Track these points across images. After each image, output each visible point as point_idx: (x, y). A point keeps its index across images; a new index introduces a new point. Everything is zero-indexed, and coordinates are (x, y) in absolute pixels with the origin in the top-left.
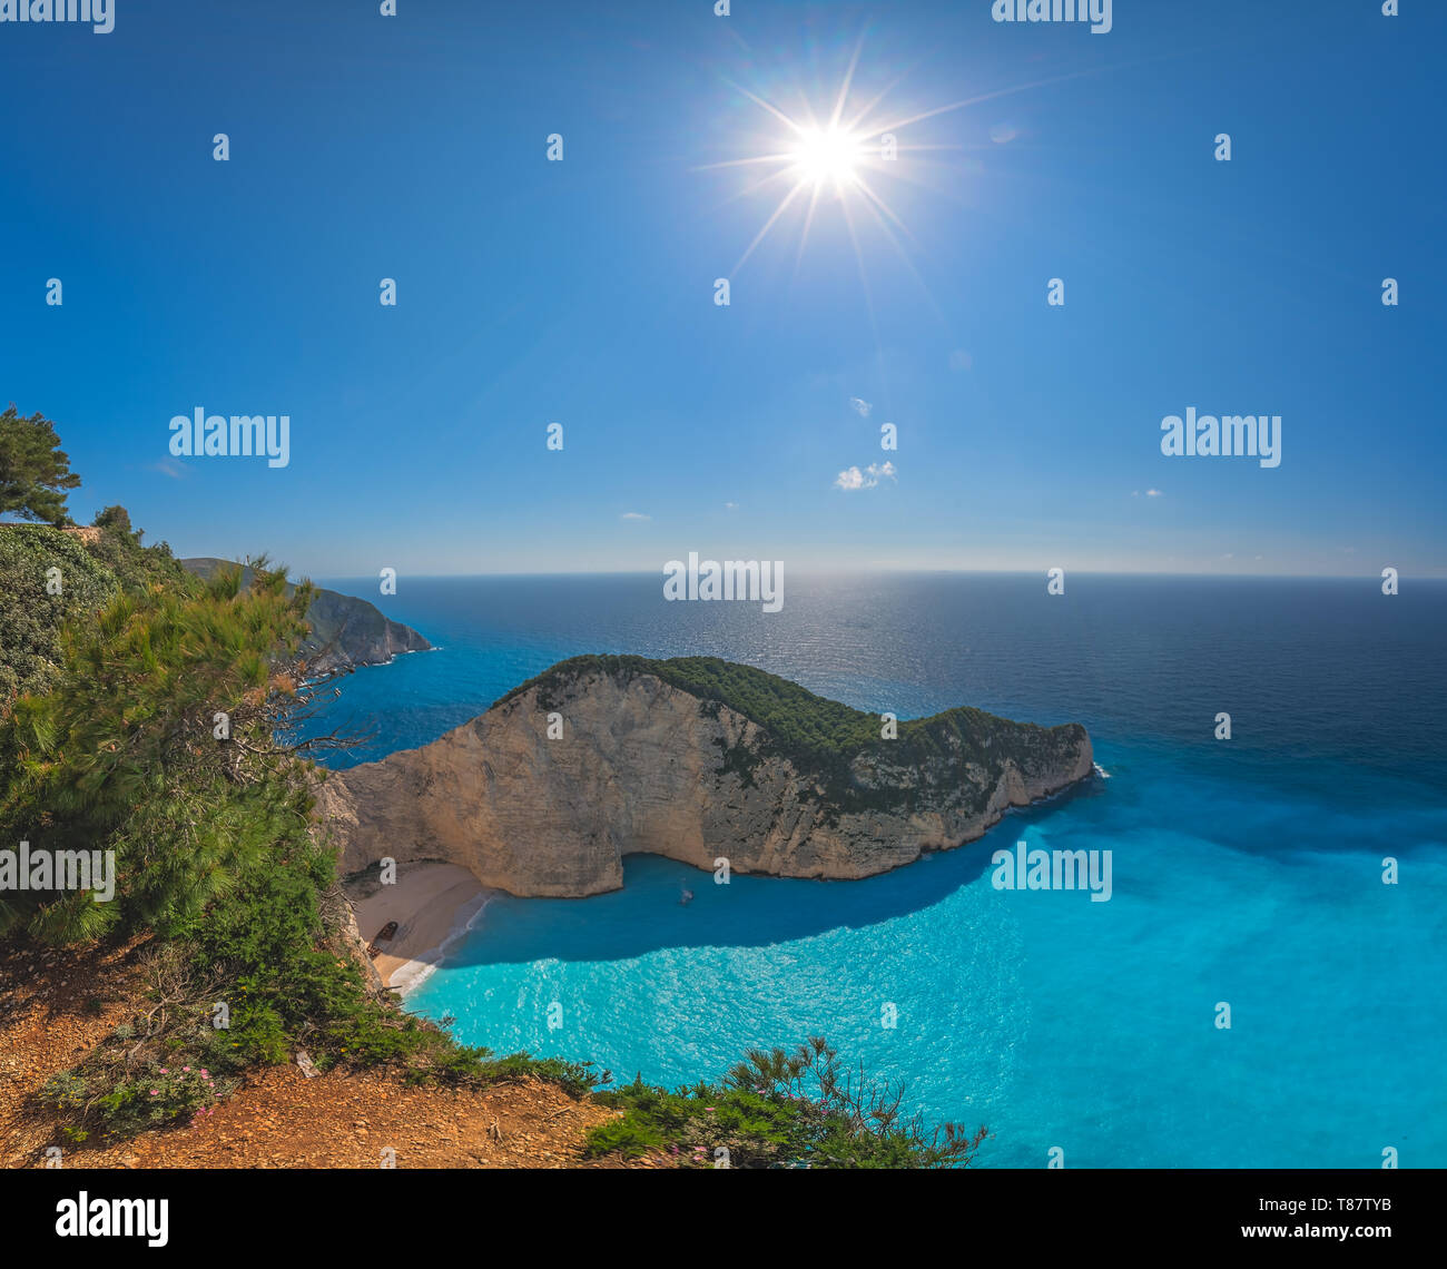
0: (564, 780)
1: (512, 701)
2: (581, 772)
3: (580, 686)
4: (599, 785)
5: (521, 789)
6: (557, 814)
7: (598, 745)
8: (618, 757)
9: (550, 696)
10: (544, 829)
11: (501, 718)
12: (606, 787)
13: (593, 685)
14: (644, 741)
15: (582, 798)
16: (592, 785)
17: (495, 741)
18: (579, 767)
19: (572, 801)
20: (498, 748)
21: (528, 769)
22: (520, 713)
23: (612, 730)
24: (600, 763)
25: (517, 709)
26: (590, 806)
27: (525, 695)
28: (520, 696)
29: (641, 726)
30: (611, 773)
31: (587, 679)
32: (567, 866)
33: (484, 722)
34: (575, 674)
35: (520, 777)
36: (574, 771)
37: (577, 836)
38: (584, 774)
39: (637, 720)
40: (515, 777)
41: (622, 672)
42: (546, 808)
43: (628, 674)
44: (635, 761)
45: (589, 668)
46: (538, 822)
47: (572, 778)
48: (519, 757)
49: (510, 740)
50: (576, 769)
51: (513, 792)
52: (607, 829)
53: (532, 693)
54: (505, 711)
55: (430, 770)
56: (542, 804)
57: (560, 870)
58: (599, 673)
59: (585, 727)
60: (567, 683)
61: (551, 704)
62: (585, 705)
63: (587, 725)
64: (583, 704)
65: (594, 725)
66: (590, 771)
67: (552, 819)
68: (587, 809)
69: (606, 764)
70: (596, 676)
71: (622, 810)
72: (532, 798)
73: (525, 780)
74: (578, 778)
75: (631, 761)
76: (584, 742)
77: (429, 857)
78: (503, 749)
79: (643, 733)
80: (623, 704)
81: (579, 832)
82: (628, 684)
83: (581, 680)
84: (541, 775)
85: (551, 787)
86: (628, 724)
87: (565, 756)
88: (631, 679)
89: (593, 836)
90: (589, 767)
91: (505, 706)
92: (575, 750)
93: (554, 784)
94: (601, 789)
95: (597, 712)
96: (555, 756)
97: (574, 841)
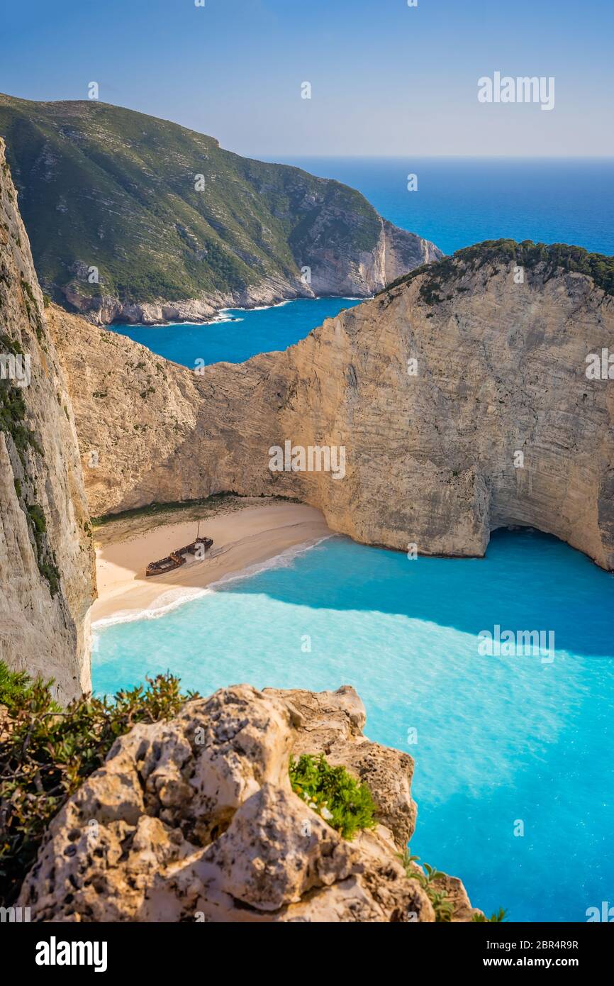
0: (436, 395)
1: (393, 292)
2: (459, 388)
3: (479, 277)
4: (477, 408)
5: (382, 401)
6: (418, 436)
7: (487, 358)
8: (511, 377)
9: (437, 287)
10: (401, 455)
11: (376, 310)
12: (485, 412)
13: (495, 278)
14: (555, 363)
15: (453, 423)
16: (468, 407)
17: (365, 339)
18: (457, 382)
19: (441, 425)
20: (367, 348)
21: (394, 374)
22: (398, 305)
23: (512, 341)
24: (483, 379)
25: (396, 301)
26: (461, 434)
27: (408, 285)
28: (404, 284)
29: (552, 341)
30: (496, 394)
31: (490, 270)
32: (415, 506)
33: (358, 315)
34: (477, 261)
35: (384, 385)
36: (450, 388)
37: (436, 470)
38: (461, 393)
39: (549, 333)
40: (378, 385)
41: (541, 266)
42: (406, 428)
43: (550, 269)
44: (533, 387)
45: (495, 255)
46: (394, 445)
47: (447, 395)
48: (387, 360)
49: (381, 339)
50: (453, 384)
51: (374, 405)
52: (475, 468)
53: (418, 282)
54: (382, 302)
55: (296, 377)
56: (402, 422)
57: (407, 511)
58: (507, 263)
59: (476, 331)
60: (463, 272)
61: (436, 297)
62: (481, 302)
63: (479, 329)
64: (477, 301)
65: (488, 331)
66: (470, 389)
67: (411, 442)
68: (455, 438)
69: (490, 384)
70: (502, 267)
71: (500, 449)
72: (392, 413)
73: (389, 390)
74: (454, 396)
75: (528, 386)
76: (469, 350)
77: (283, 493)
78: (372, 352)
79: (554, 350)
80: (534, 309)
81: (439, 465)
82: (544, 282)
83: (481, 270)
84: (408, 385)
85: (417, 402)
86: (535, 338)
87: (443, 366)
88: (552, 276)
89: (455, 474)
90: (468, 383)
91: (384, 297)
92: (456, 360)
93: (422, 400)
94: (479, 413)
95: (493, 314)
96: (432, 364)
97: (430, 474)
